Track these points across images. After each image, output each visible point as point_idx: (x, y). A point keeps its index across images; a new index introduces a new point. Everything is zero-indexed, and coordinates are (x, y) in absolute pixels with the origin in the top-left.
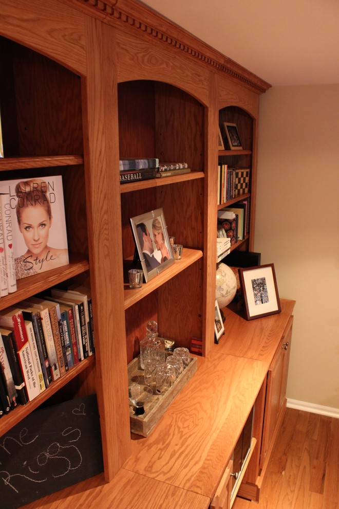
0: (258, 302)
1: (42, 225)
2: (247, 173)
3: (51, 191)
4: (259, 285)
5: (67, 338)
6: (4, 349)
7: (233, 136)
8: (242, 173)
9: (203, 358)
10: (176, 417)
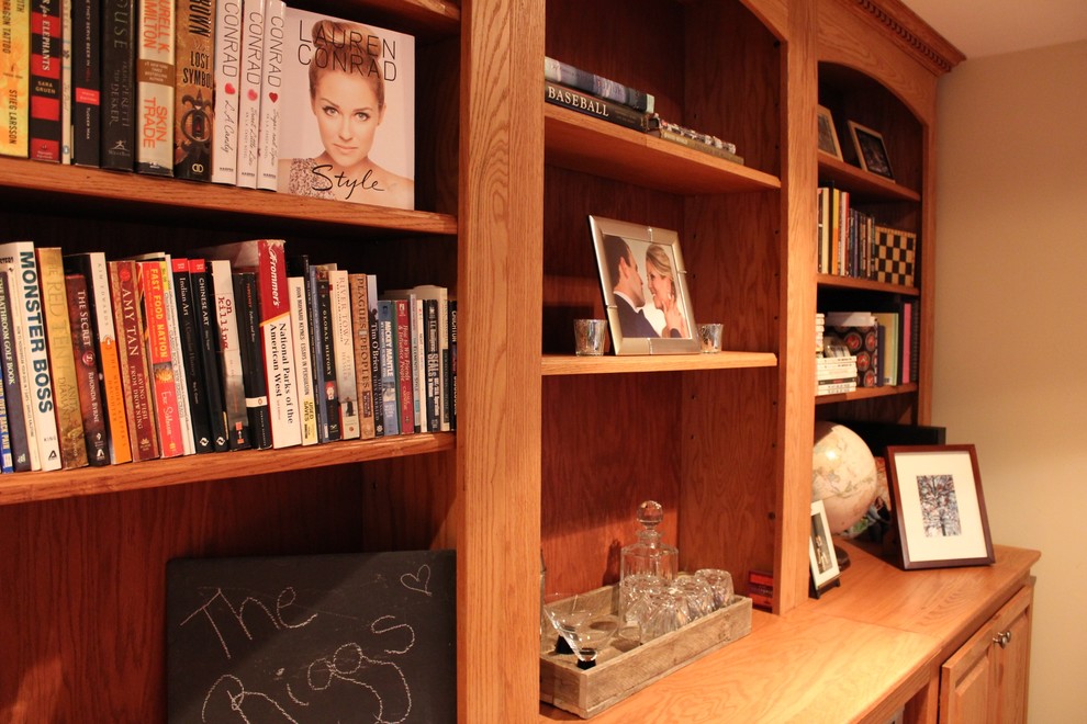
0: (933, 531)
1: (361, 114)
2: (909, 241)
3: (388, 57)
4: (938, 491)
5: (390, 362)
6: (233, 306)
7: (871, 154)
8: (897, 240)
9: (773, 616)
10: (671, 699)
